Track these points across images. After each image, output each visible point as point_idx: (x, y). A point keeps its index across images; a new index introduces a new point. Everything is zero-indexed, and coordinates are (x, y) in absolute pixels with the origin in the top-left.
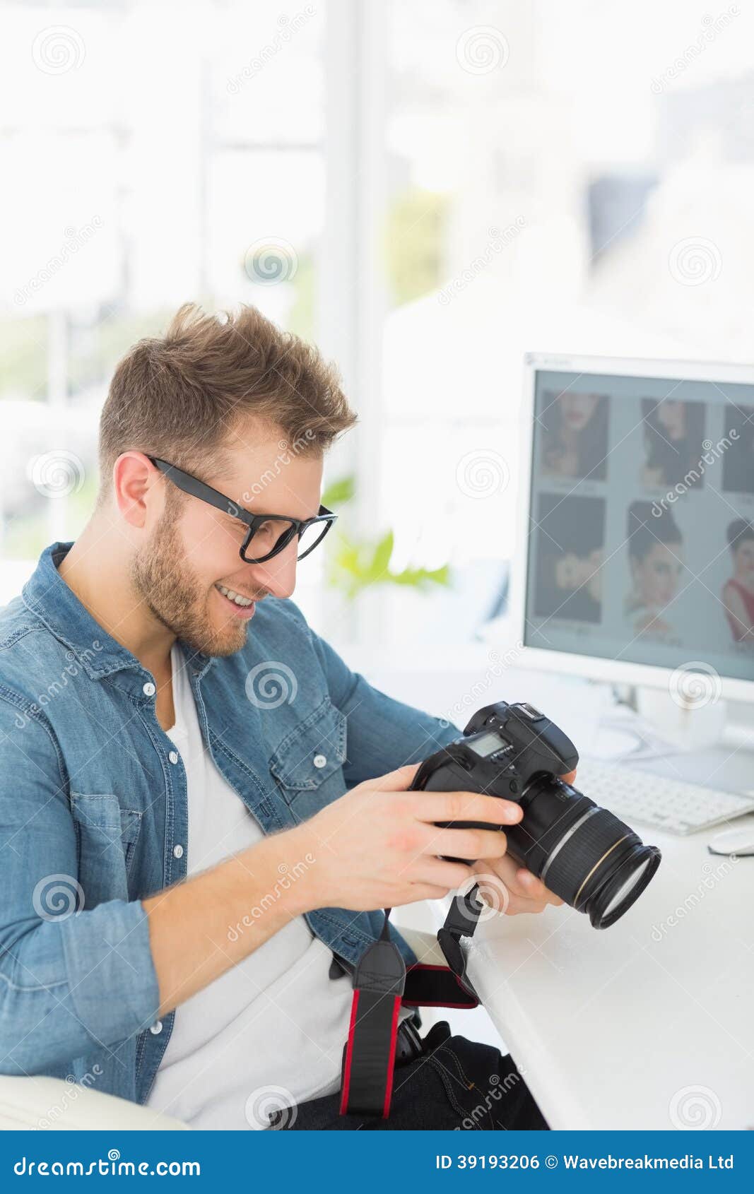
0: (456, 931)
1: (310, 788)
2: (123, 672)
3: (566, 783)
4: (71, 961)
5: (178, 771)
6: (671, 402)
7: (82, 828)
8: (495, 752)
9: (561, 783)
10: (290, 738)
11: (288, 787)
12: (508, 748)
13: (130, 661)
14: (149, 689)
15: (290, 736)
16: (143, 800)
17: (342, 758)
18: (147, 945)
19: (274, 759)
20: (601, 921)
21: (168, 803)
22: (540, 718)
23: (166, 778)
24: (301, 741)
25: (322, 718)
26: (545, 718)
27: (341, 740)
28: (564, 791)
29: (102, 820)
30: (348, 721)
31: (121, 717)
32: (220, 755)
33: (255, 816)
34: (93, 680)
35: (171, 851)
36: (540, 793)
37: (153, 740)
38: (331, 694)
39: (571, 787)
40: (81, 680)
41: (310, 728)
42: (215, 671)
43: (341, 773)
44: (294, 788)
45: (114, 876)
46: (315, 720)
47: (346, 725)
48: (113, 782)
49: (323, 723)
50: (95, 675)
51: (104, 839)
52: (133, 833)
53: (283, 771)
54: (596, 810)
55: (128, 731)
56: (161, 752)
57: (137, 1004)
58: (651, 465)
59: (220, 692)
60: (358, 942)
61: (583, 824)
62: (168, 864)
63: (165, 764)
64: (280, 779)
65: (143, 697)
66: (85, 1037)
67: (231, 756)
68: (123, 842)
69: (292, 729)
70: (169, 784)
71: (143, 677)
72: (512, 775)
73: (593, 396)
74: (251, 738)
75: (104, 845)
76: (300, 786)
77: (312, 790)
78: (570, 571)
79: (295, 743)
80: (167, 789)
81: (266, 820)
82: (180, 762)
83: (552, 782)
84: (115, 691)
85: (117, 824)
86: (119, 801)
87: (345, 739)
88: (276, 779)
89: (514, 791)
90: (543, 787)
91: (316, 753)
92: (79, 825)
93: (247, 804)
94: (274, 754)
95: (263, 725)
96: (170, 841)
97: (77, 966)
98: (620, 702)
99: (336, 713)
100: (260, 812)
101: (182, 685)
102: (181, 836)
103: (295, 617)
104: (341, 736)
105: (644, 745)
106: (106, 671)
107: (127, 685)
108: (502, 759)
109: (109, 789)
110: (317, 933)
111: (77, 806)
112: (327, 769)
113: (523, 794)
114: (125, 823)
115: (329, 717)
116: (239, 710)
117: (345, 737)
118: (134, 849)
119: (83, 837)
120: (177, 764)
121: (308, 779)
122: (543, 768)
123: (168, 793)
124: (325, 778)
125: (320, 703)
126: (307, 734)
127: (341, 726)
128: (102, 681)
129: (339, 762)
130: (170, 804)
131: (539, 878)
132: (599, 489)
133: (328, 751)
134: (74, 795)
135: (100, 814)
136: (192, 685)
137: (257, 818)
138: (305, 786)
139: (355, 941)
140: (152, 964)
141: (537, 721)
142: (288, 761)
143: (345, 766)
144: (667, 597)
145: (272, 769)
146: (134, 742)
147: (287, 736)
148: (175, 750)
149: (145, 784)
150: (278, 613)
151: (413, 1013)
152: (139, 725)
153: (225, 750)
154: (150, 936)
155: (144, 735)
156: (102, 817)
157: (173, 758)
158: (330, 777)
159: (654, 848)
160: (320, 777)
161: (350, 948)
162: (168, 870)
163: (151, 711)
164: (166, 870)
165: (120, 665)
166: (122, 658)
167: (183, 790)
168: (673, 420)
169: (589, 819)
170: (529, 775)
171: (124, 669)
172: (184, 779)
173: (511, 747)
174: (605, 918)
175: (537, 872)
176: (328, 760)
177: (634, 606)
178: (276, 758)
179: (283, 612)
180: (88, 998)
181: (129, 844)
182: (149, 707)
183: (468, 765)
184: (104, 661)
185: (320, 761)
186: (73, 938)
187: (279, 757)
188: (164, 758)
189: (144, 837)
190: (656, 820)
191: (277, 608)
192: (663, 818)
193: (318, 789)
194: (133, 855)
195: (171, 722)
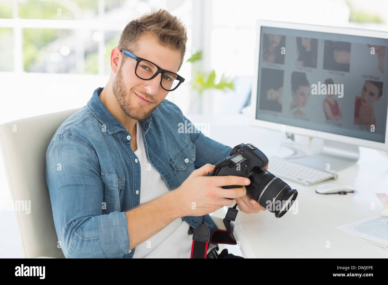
0: (229, 219)
1: (183, 169)
2: (120, 132)
3: (265, 170)
4: (101, 231)
5: (138, 165)
6: (306, 39)
7: (105, 185)
8: (240, 161)
9: (263, 170)
10: (177, 153)
11: (176, 169)
12: (245, 160)
13: (122, 128)
14: (129, 138)
15: (177, 152)
16: (126, 175)
17: (194, 160)
18: (126, 227)
19: (171, 160)
20: (279, 215)
21: (134, 176)
22: (255, 148)
23: (134, 168)
24: (180, 154)
25: (187, 146)
26: (257, 148)
27: (194, 153)
28: (264, 173)
29: (112, 182)
30: (196, 147)
31: (119, 147)
32: (152, 159)
33: (164, 179)
34: (110, 135)
35: (135, 192)
36: (256, 173)
37: (129, 155)
38: (190, 138)
39: (267, 171)
40: (106, 135)
41: (183, 150)
42: (151, 131)
43: (193, 164)
44: (178, 170)
45: (116, 201)
46: (185, 147)
47: (195, 149)
48: (115, 169)
49: (188, 148)
50: (110, 133)
51: (112, 189)
52: (122, 186)
53: (174, 164)
54: (275, 178)
55: (121, 152)
56: (132, 159)
57: (122, 246)
58: (299, 59)
59: (153, 138)
60: (197, 222)
61: (271, 183)
62: (134, 196)
63: (133, 163)
64: (173, 166)
65: (127, 140)
66: (104, 256)
67: (156, 159)
68: (118, 189)
69: (177, 150)
70: (135, 170)
71: (127, 134)
72: (246, 169)
73: (280, 36)
74: (163, 153)
75: (112, 191)
76: (180, 169)
77: (184, 170)
78: (272, 94)
79: (178, 154)
80: (134, 171)
81: (168, 180)
82: (139, 162)
83: (260, 170)
84: (117, 138)
85: (117, 184)
86: (118, 176)
87: (195, 153)
88: (172, 167)
89: (247, 174)
90: (257, 172)
91: (185, 158)
92: (104, 184)
93: (162, 176)
94: (171, 158)
95: (167, 148)
96: (134, 189)
97: (103, 233)
98: (289, 137)
99: (192, 144)
100: (166, 178)
101: (140, 136)
102: (138, 187)
103: (179, 112)
104: (194, 152)
105: (296, 153)
106: (114, 132)
107: (121, 136)
108: (242, 163)
109: (114, 172)
110: (184, 220)
111: (103, 177)
112: (189, 163)
113: (251, 174)
114: (119, 183)
115: (190, 146)
116: (159, 144)
117: (195, 152)
118: (122, 191)
119: (105, 188)
120: (137, 163)
121: (183, 166)
122: (257, 165)
123: (134, 173)
124: (188, 166)
125: (187, 141)
126: (183, 151)
127: (194, 149)
128: (113, 135)
129: (193, 161)
130: (135, 176)
131: (257, 202)
132: (281, 67)
133: (189, 157)
134: (102, 174)
135: (111, 180)
136: (143, 136)
137: (165, 180)
138: (181, 169)
139: (196, 221)
140: (128, 233)
141: (254, 150)
142: (176, 160)
143: (195, 162)
144: (304, 104)
145: (170, 163)
146: (123, 155)
147: (176, 152)
148: (137, 158)
149: (126, 170)
150: (173, 111)
151: (216, 246)
152: (125, 150)
153: (154, 157)
154: (127, 224)
155: (126, 153)
156: (112, 181)
157: (136, 161)
158: (190, 165)
159: (295, 190)
160: (187, 166)
161: (194, 223)
162: (134, 198)
163: (129, 145)
164: (133, 199)
165: (119, 129)
166: (120, 127)
167: (139, 172)
168: (307, 44)
169: (273, 182)
170: (252, 168)
171: (120, 131)
172: (140, 168)
173: (246, 159)
174: (280, 214)
175: (257, 200)
176: (189, 160)
177: (293, 107)
178: (172, 159)
179: (175, 110)
180: (106, 243)
181: (121, 190)
182: (129, 143)
183: (231, 166)
184: (114, 128)
185: (187, 161)
186: (102, 223)
187: (173, 159)
188: (133, 161)
189: (126, 187)
190: (298, 181)
191: (173, 109)
192: (301, 180)
193: (186, 170)
194: (122, 193)
195: (136, 148)
